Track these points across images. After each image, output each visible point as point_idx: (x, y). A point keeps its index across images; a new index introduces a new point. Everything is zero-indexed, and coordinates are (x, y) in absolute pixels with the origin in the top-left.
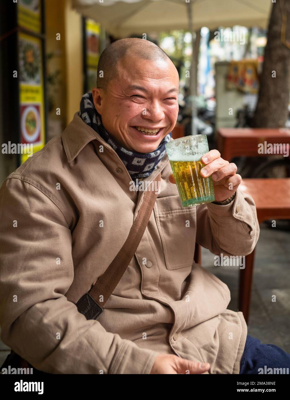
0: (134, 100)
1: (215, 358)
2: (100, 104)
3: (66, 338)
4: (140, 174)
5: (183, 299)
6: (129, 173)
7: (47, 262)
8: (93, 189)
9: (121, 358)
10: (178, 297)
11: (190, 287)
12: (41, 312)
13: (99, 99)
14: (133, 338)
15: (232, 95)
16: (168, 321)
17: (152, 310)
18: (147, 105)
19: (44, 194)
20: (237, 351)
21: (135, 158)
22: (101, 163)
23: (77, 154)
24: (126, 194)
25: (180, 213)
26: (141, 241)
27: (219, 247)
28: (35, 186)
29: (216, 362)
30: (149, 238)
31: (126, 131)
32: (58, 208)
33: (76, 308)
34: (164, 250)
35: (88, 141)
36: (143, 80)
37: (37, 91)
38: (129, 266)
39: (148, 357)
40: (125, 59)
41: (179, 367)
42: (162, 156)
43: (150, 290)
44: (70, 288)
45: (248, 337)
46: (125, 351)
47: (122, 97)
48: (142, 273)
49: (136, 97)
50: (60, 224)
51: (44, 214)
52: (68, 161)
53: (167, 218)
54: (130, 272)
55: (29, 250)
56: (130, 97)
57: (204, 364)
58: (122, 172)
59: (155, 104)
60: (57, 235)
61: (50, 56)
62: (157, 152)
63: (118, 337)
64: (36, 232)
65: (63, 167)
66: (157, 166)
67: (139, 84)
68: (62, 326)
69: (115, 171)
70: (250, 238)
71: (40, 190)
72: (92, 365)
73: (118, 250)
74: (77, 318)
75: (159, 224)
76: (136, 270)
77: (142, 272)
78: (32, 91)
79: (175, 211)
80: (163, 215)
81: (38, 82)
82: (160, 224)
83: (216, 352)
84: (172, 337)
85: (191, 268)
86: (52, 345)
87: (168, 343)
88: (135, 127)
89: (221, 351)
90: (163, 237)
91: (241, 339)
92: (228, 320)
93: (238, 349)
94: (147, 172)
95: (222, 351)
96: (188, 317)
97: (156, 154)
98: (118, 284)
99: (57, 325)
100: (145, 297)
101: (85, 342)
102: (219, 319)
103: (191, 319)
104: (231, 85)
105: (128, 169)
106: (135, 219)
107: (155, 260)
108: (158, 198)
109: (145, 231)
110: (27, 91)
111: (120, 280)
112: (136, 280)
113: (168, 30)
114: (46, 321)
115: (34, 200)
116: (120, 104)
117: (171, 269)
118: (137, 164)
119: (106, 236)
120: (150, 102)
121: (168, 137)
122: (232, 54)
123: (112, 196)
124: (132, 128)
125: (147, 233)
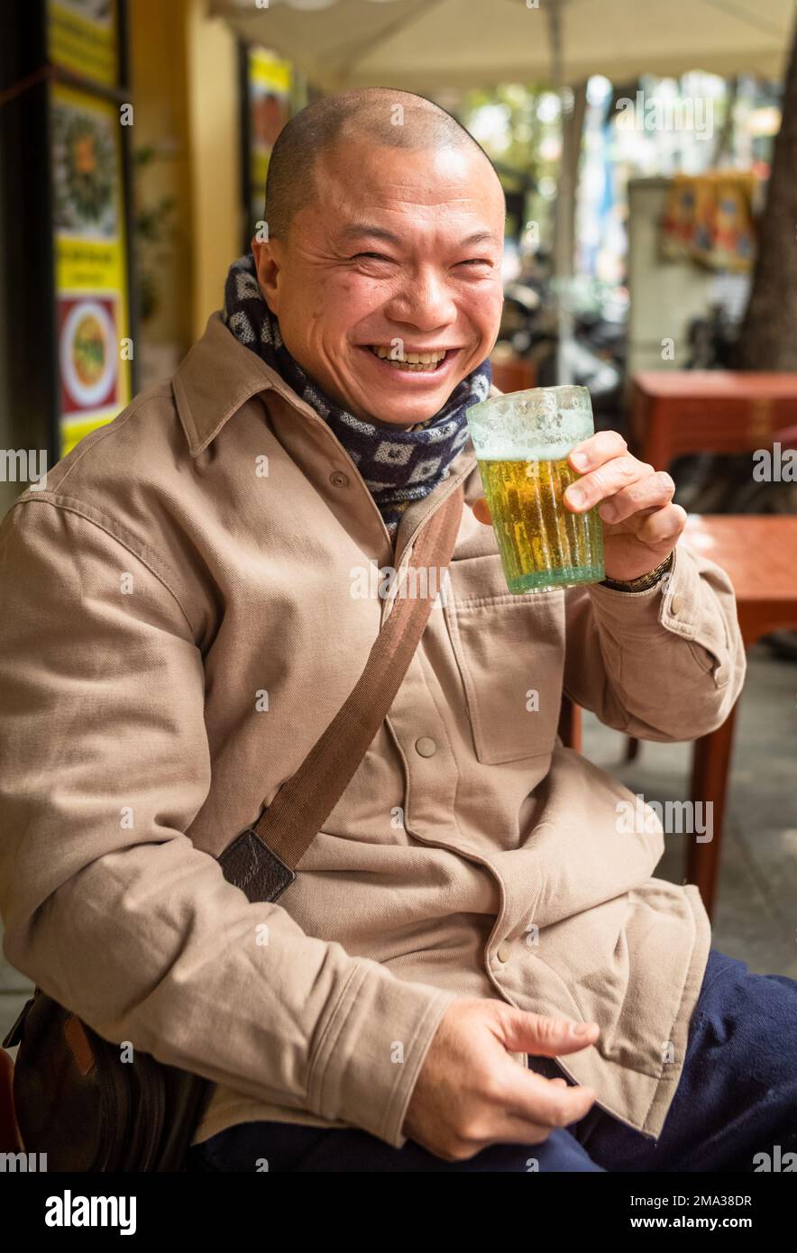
0: (361, 268)
1: (617, 1011)
2: (275, 286)
3: (191, 951)
4: (400, 491)
5: (526, 846)
6: (368, 486)
7: (132, 740)
8: (262, 533)
9: (346, 1010)
10: (510, 840)
11: (546, 813)
12: (118, 879)
13: (273, 270)
14: (383, 954)
15: (676, 276)
16: (482, 907)
17: (436, 876)
18: (398, 282)
19: (123, 545)
20: (680, 993)
21: (383, 442)
22: (287, 456)
23: (217, 431)
24: (359, 546)
25: (518, 605)
26: (404, 682)
27: (623, 707)
28: (96, 523)
29: (618, 1023)
30: (426, 673)
31: (345, 360)
32: (165, 586)
33: (219, 869)
34: (471, 708)
35: (249, 394)
36: (387, 208)
37: (106, 258)
38: (368, 753)
39: (422, 1006)
40: (335, 149)
41: (510, 1032)
42: (464, 439)
43: (432, 820)
44: (200, 811)
45: (713, 954)
46: (358, 988)
47: (328, 261)
48: (408, 773)
49: (367, 258)
50: (171, 633)
51: (123, 601)
52: (191, 452)
53: (479, 618)
54: (371, 769)
55: (82, 703)
56: (351, 259)
57: (582, 1027)
58: (348, 483)
59: (424, 279)
60: (161, 664)
61: (146, 157)
62: (447, 425)
63: (339, 952)
64: (102, 655)
65: (178, 469)
66: (448, 466)
67: (374, 220)
68: (178, 919)
69: (328, 482)
70: (713, 686)
71: (112, 534)
72: (265, 1026)
73: (338, 707)
74: (222, 896)
75: (456, 634)
76: (390, 763)
77: (407, 769)
78: (93, 257)
79: (504, 598)
80: (467, 610)
81: (109, 231)
82: (461, 636)
83: (620, 994)
84: (494, 952)
85: (548, 760)
86: (151, 973)
87: (482, 968)
88: (371, 349)
89: (634, 992)
90: (469, 674)
91: (692, 960)
92: (655, 907)
93: (683, 986)
94: (420, 484)
95: (639, 993)
96: (540, 896)
97: (445, 433)
98: (338, 804)
99: (163, 916)
100: (415, 840)
101: (244, 962)
102: (628, 904)
103: (550, 902)
104: (675, 247)
105: (365, 476)
106: (384, 620)
107: (445, 734)
108: (453, 560)
109: (416, 653)
110: (78, 256)
111: (344, 794)
112: (390, 790)
113: (490, 85)
114: (131, 904)
115: (92, 563)
116: (323, 281)
117: (490, 763)
118: (390, 460)
119: (301, 664)
120: (411, 272)
121: (481, 384)
122: (677, 156)
123: (317, 554)
124: (360, 352)
125: (420, 661)
